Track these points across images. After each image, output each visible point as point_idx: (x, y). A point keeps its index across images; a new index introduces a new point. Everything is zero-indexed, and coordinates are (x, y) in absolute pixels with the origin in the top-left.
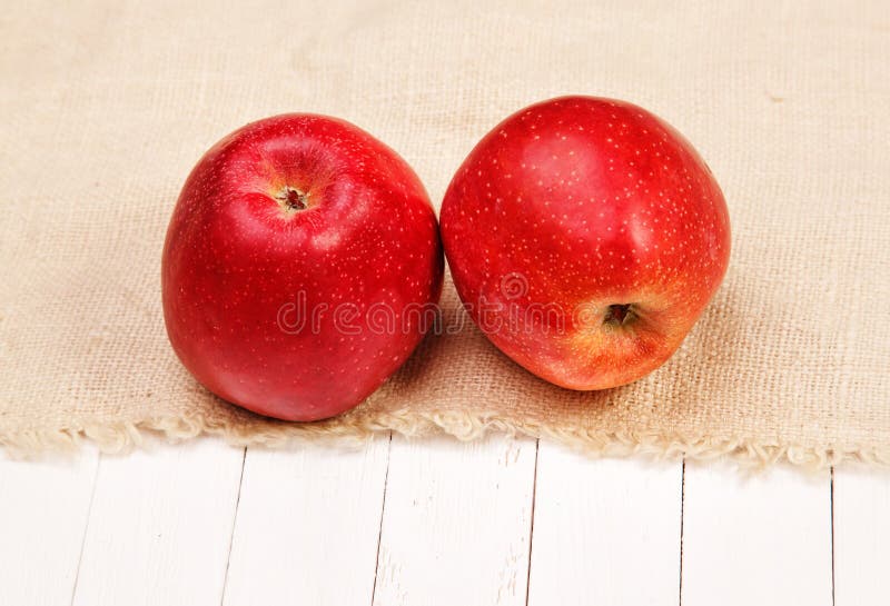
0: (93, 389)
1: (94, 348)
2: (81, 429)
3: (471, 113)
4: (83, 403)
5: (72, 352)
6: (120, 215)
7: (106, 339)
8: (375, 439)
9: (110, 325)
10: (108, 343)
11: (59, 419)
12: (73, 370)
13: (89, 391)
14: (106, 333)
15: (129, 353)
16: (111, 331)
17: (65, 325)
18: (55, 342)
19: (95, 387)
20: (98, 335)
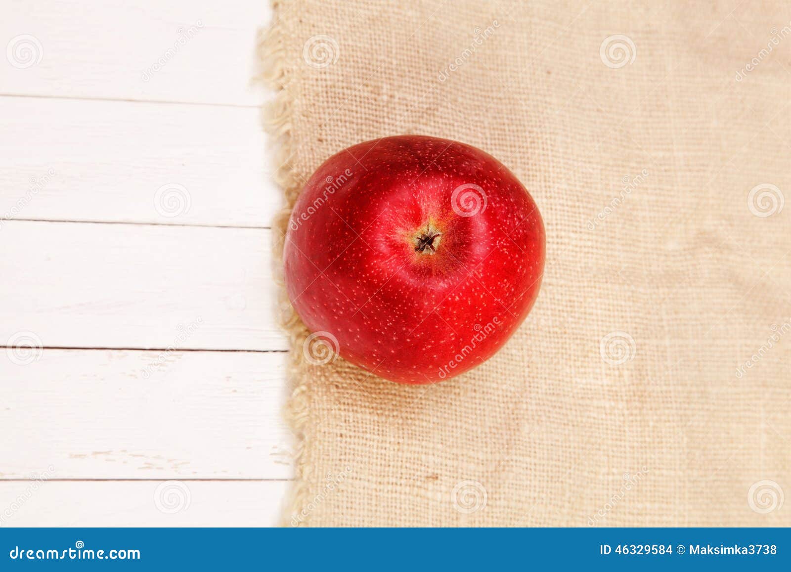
0: (327, 92)
1: (370, 89)
2: (285, 87)
3: (648, 400)
4: (313, 85)
5: (364, 71)
6: (516, 96)
7: (379, 98)
8: (287, 337)
9: (396, 100)
10: (375, 100)
11: (295, 67)
12: (345, 73)
13: (325, 89)
14: (385, 98)
15: (366, 119)
16: (388, 102)
17: (394, 62)
18: (375, 56)
19: (329, 94)
20: (384, 91)
